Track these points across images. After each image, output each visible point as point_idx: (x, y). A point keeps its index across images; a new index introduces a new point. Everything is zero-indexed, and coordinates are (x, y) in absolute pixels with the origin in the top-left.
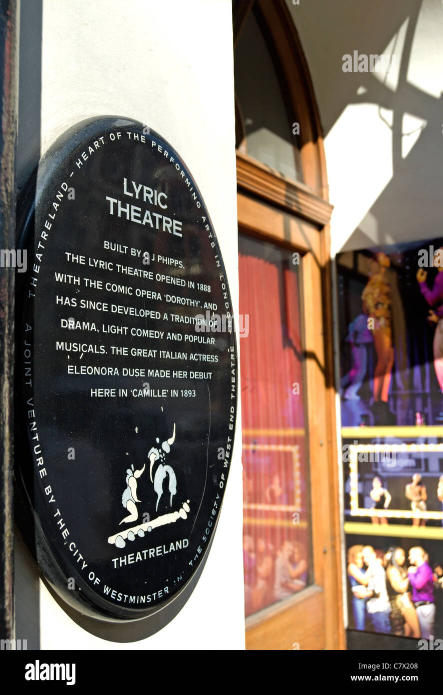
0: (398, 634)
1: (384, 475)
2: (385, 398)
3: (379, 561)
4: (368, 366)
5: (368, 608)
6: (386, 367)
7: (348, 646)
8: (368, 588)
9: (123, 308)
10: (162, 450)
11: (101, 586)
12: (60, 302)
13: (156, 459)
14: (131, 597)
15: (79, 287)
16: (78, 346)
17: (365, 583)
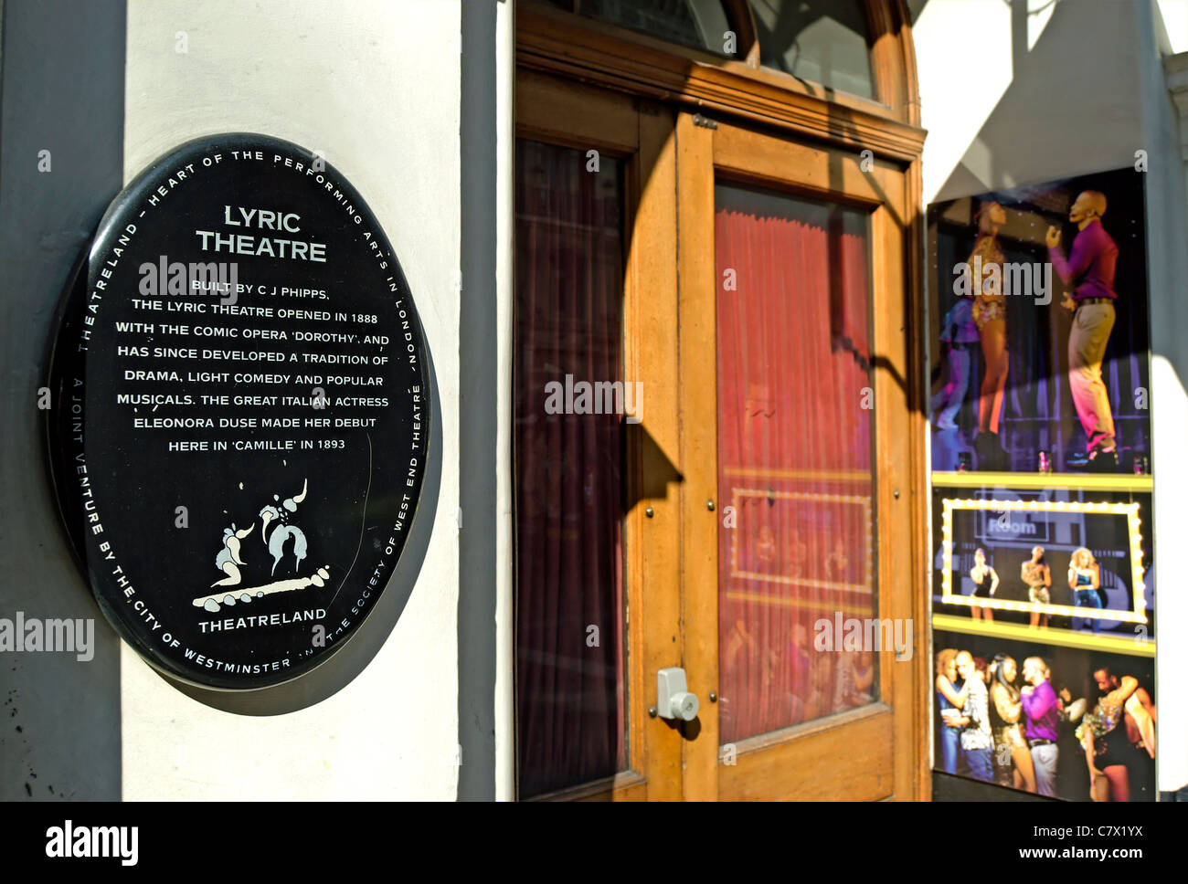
0: (1004, 784)
1: (992, 544)
2: (994, 428)
3: (980, 674)
4: (971, 379)
5: (963, 742)
6: (997, 380)
7: (934, 796)
8: (964, 714)
9: (222, 353)
10: (283, 508)
11: (181, 650)
12: (123, 353)
13: (273, 518)
14: (227, 665)
15: (152, 335)
16: (150, 398)
17: (959, 704)
